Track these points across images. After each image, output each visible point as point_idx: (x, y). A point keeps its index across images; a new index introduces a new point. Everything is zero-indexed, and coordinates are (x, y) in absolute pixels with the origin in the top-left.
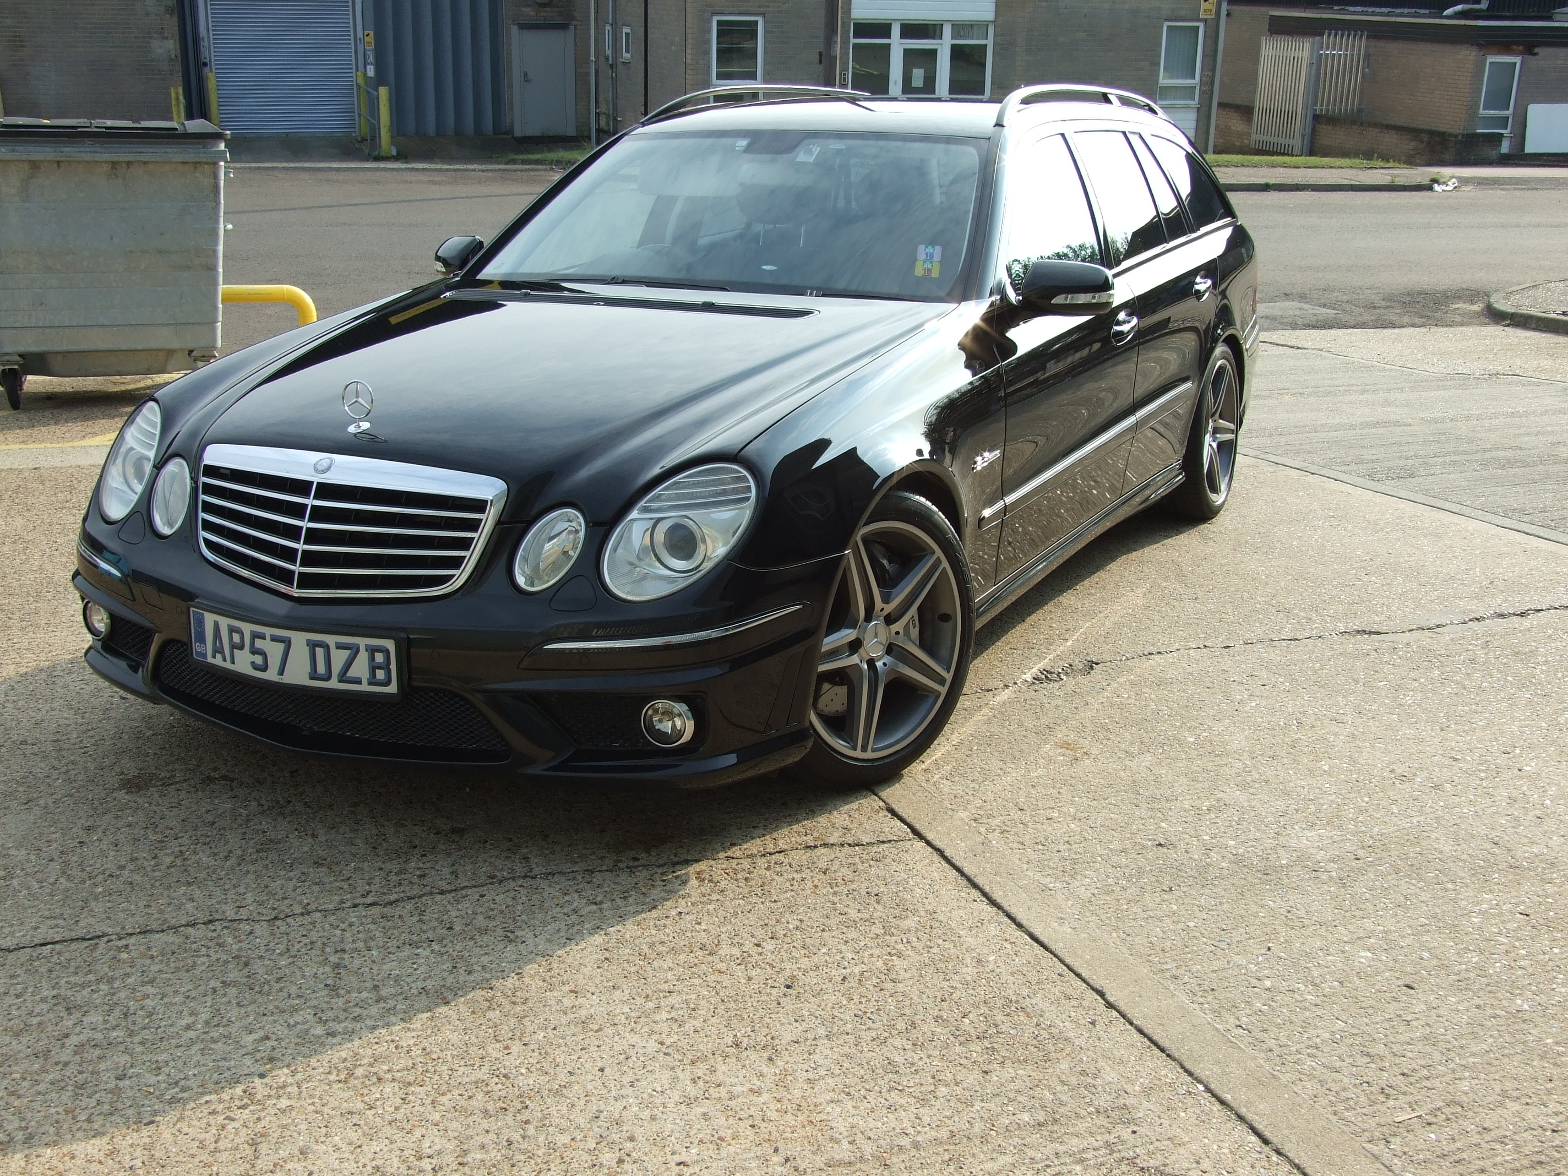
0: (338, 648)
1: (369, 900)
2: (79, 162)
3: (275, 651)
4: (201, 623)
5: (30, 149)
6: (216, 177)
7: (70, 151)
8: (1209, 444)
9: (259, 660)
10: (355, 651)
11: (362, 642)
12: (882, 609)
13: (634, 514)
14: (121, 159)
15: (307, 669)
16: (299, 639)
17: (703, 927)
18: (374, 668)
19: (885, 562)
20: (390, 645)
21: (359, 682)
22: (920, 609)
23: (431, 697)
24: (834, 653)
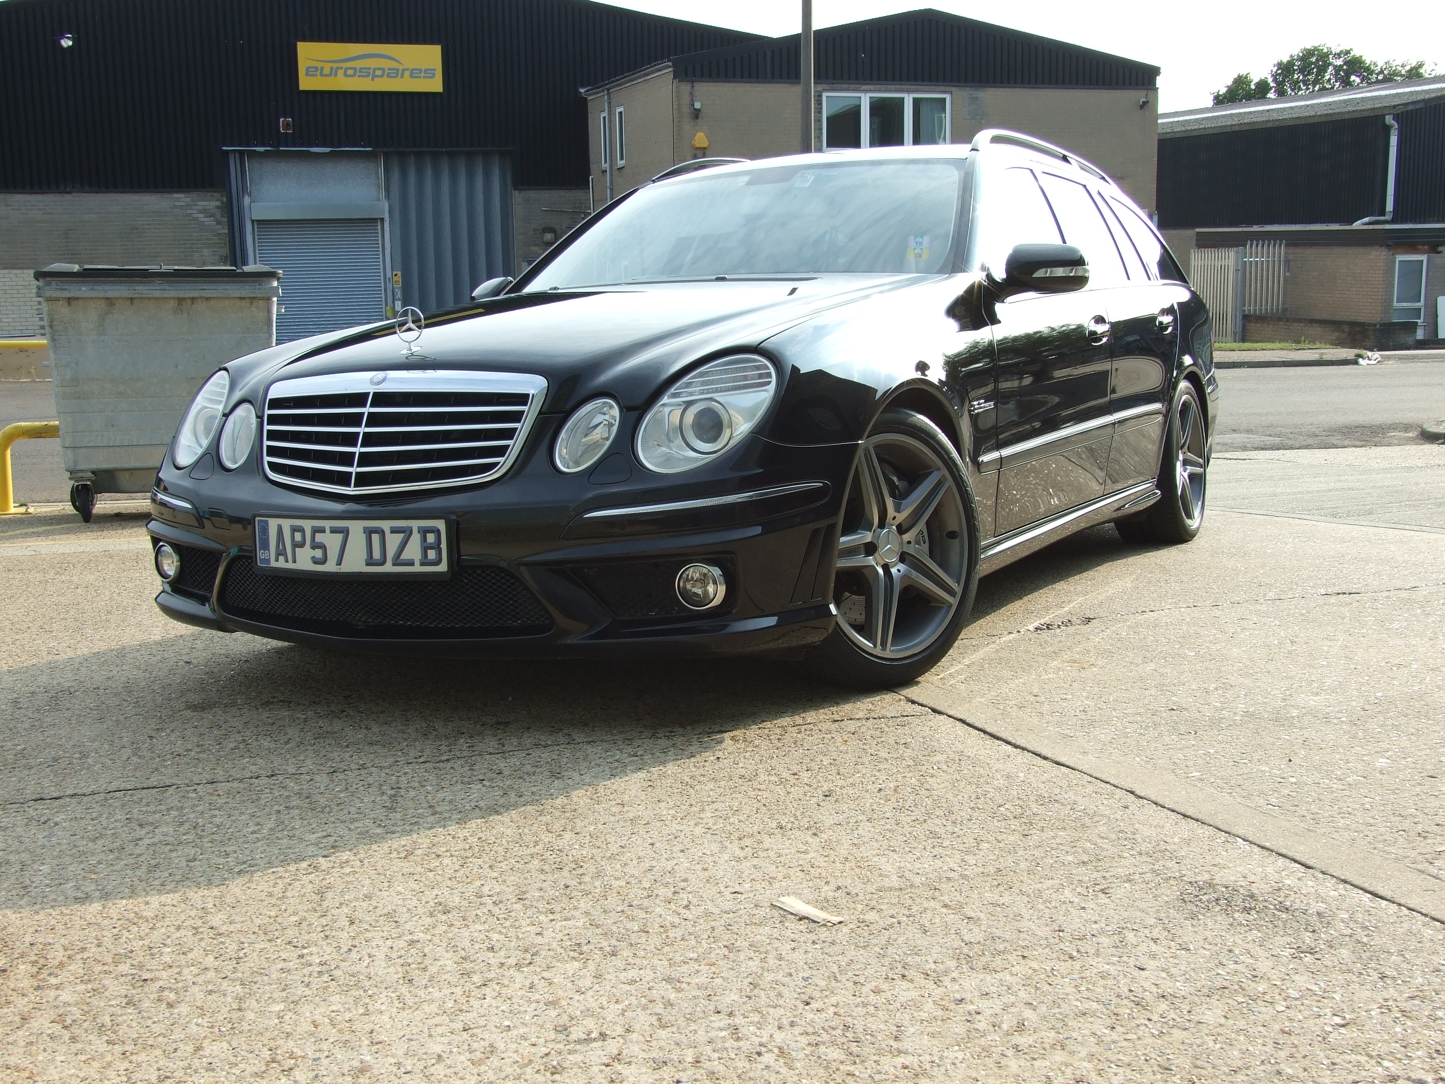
0: (392, 532)
1: (422, 760)
2: (149, 299)
3: (332, 542)
4: (265, 530)
5: (107, 288)
6: (269, 311)
7: (142, 289)
8: (1181, 474)
9: (318, 553)
10: (408, 532)
11: (415, 524)
12: (894, 518)
13: (665, 400)
14: (187, 296)
15: (364, 555)
16: (357, 528)
17: (741, 765)
18: (425, 548)
19: (895, 479)
20: (440, 524)
21: (412, 564)
22: (928, 523)
23: (479, 575)
24: (851, 551)
